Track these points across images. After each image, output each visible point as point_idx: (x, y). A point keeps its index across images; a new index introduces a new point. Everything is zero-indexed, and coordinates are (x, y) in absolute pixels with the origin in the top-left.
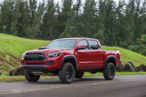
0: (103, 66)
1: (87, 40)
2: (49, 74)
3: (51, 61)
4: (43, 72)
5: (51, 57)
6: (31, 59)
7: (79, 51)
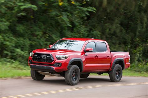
0: (110, 69)
1: (95, 42)
2: (55, 74)
3: (59, 63)
4: (50, 72)
5: (59, 59)
6: (39, 59)
7: (86, 53)
